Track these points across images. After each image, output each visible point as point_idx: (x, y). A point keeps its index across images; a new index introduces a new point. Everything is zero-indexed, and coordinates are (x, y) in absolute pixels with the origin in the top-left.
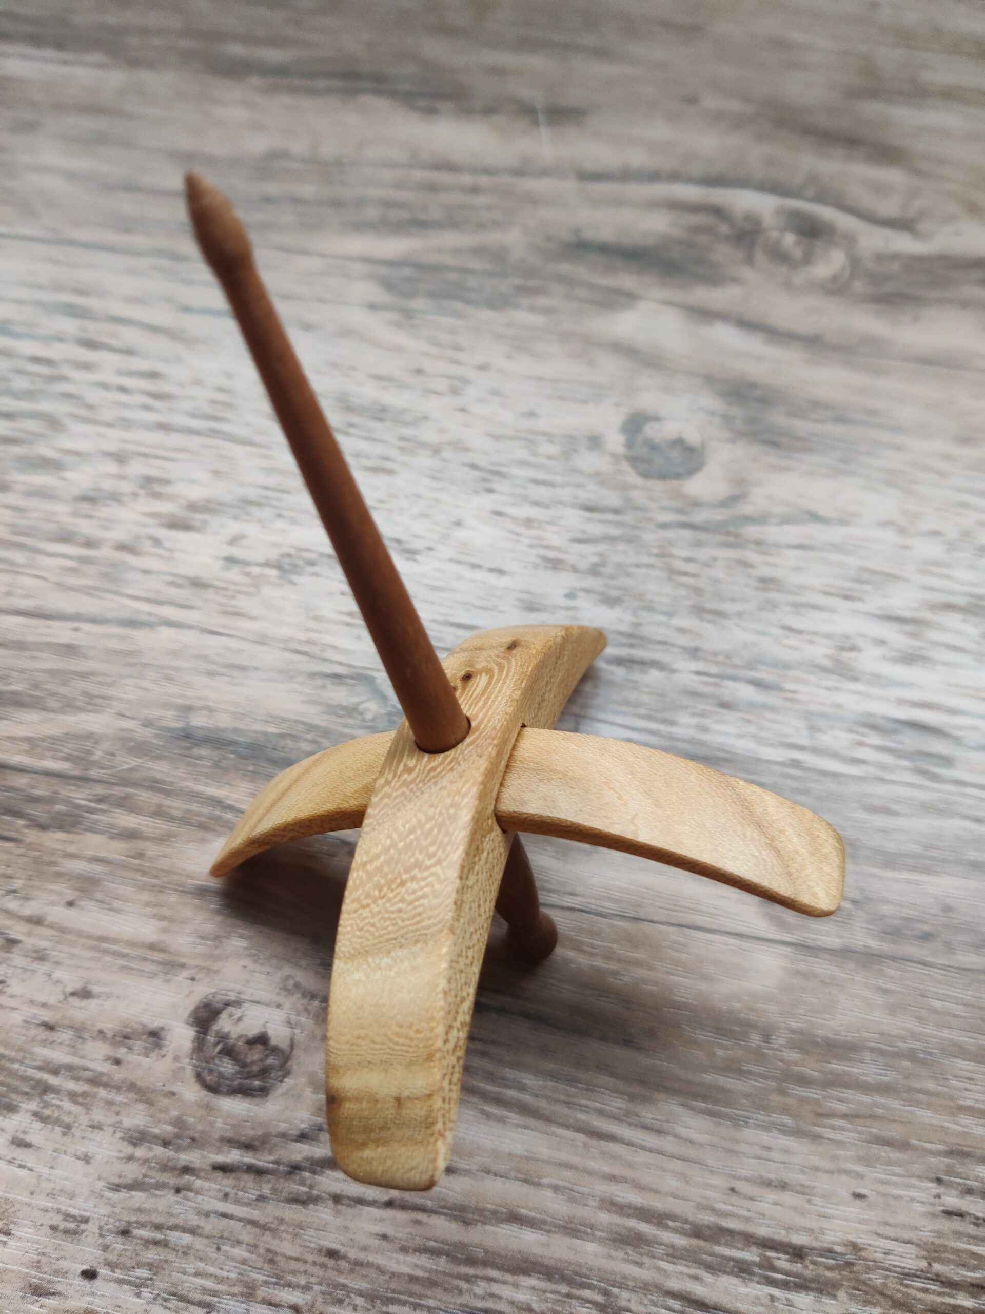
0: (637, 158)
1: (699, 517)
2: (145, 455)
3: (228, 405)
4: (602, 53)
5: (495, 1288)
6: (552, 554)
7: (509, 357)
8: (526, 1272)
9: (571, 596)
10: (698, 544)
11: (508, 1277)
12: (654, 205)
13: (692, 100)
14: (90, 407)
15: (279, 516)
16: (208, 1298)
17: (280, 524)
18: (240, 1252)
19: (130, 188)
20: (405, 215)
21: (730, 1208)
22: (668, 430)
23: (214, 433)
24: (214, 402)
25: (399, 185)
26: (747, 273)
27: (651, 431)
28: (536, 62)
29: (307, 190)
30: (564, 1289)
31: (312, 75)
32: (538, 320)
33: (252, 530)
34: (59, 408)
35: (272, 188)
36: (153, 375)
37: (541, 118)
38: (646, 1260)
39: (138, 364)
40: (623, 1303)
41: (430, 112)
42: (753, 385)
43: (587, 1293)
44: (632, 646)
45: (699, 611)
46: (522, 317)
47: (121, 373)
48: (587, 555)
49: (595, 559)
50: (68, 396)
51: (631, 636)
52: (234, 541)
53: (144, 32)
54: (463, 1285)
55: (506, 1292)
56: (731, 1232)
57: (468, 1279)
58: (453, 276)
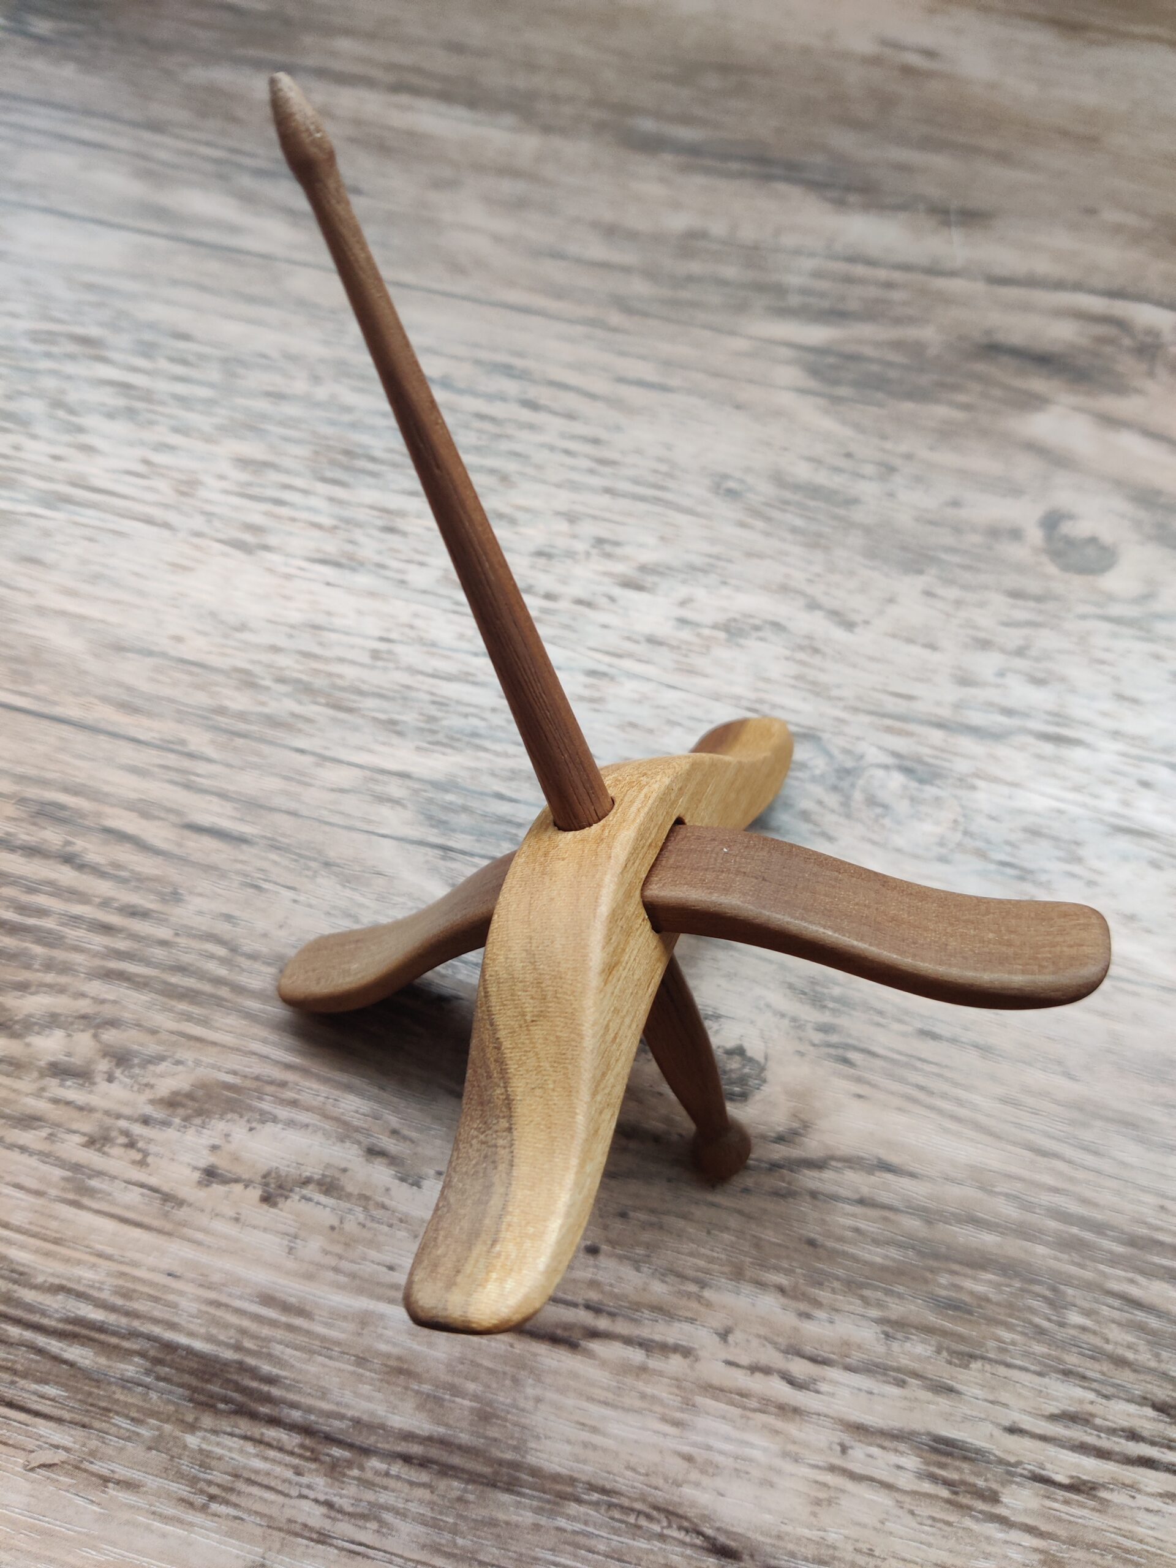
0: (1043, 266)
1: (1116, 610)
2: (594, 518)
3: (669, 475)
4: (1003, 158)
5: (958, 1280)
6: (982, 635)
7: (931, 449)
8: (983, 1267)
9: (1001, 674)
10: (1114, 636)
11: (969, 1271)
12: (1060, 313)
13: (1091, 211)
14: (539, 467)
15: (724, 583)
16: (700, 1274)
17: (725, 591)
18: (726, 1236)
19: (557, 255)
20: (826, 304)
21: (1159, 1223)
22: (1080, 529)
23: (657, 501)
24: (656, 471)
25: (818, 274)
26: (1150, 386)
27: (1067, 528)
28: (941, 161)
29: (730, 272)
30: (1017, 1284)
31: (726, 157)
32: (959, 415)
33: (700, 593)
34: (511, 466)
35: (695, 267)
36: (596, 441)
37: (953, 218)
38: (1088, 1263)
39: (579, 428)
40: (1069, 1299)
41: (840, 204)
42: (1159, 493)
43: (1037, 1288)
44: (1058, 724)
45: (1120, 697)
46: (941, 411)
47: (563, 435)
48: (1014, 637)
49: (1021, 642)
50: (516, 455)
51: (1057, 715)
52: (683, 603)
53: (555, 98)
54: (929, 1275)
55: (968, 1284)
56: (1161, 1244)
57: (932, 1270)
58: (875, 368)
